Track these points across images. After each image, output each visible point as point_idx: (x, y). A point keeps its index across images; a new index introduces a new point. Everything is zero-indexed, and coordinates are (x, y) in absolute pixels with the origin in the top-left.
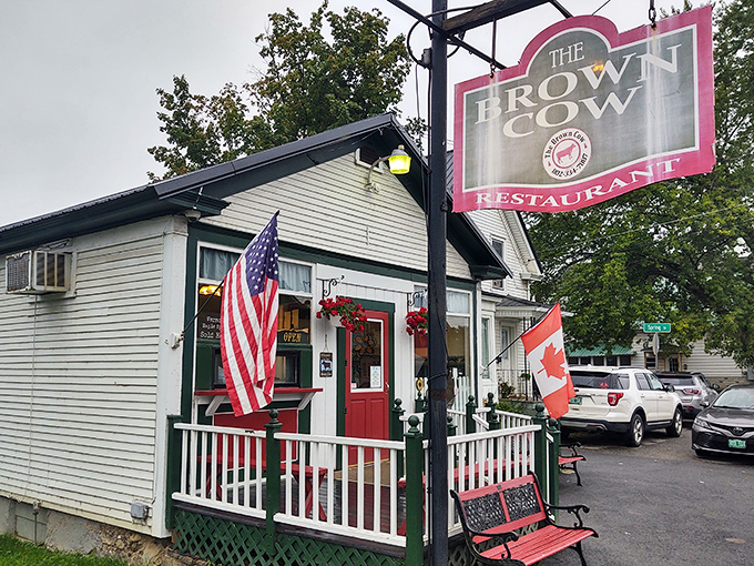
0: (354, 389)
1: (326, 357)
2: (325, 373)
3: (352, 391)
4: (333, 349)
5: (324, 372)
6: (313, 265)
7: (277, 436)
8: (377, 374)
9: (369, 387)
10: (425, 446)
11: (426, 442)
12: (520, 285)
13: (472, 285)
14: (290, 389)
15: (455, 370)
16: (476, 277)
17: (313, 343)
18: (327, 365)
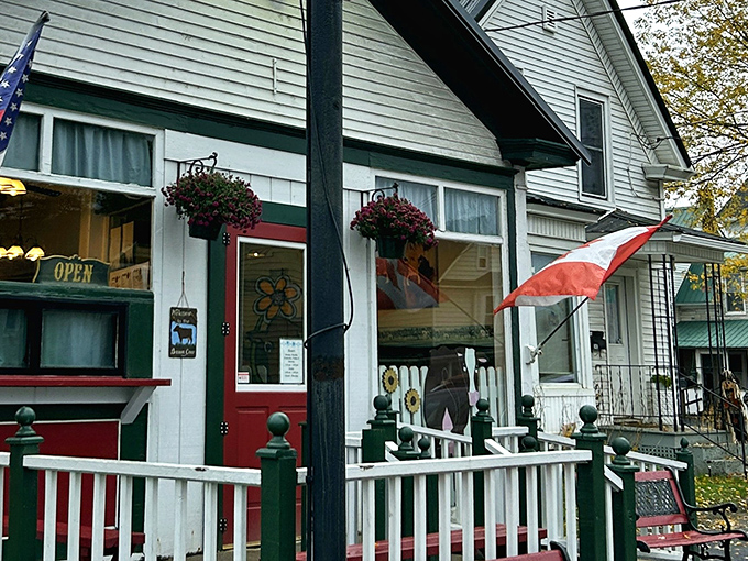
0: (243, 384)
1: (181, 317)
2: (181, 350)
3: (239, 388)
4: (198, 301)
5: (178, 347)
6: (158, 134)
7: (30, 461)
8: (293, 357)
9: (277, 381)
10: (301, 480)
11: (302, 471)
12: (642, 190)
13: (505, 179)
14: (103, 378)
15: (470, 354)
16: (514, 162)
17: (156, 289)
18: (186, 334)
